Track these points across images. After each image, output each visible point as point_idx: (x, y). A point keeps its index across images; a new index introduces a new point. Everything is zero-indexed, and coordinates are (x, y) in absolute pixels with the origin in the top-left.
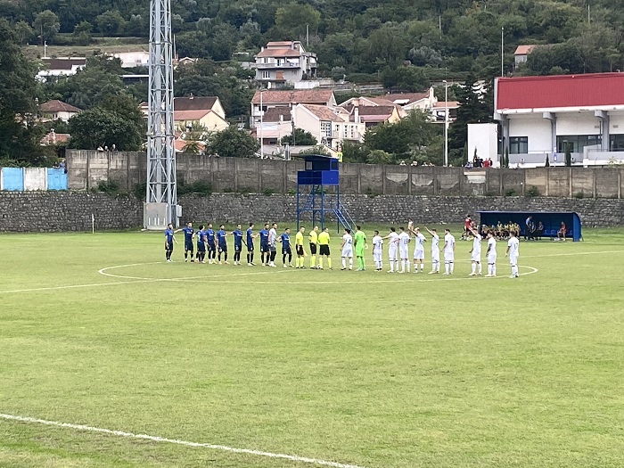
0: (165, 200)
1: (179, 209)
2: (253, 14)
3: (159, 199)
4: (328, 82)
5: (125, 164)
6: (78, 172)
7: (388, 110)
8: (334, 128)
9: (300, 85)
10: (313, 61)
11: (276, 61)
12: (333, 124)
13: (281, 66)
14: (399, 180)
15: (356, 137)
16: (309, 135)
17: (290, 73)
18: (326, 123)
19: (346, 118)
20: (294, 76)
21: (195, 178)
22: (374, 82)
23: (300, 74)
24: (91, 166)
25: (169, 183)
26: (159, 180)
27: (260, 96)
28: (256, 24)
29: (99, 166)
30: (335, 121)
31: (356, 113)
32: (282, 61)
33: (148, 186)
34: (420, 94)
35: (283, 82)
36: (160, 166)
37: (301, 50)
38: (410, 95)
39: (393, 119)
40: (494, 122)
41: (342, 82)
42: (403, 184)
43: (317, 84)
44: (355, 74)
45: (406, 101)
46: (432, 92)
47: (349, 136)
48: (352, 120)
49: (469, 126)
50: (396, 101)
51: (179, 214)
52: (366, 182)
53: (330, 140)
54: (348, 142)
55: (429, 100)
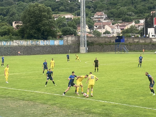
0: (85, 46)
1: (87, 48)
2: (92, 6)
3: (83, 46)
4: (110, 20)
5: (75, 39)
6: (65, 41)
7: (125, 26)
8: (114, 30)
9: (104, 21)
10: (106, 16)
11: (98, 16)
12: (114, 29)
13: (99, 17)
14: (137, 41)
15: (119, 32)
16: (109, 32)
17: (101, 19)
18: (112, 29)
19: (117, 28)
20: (102, 19)
21: (90, 41)
22: (120, 20)
23: (104, 19)
24: (68, 39)
25: (85, 43)
26: (83, 42)
27: (95, 24)
28: (93, 8)
29: (70, 39)
30: (114, 28)
31: (119, 27)
32: (100, 16)
33: (81, 43)
34: (131, 22)
35: (100, 21)
36: (83, 39)
37: (104, 14)
38: (128, 23)
39: (126, 28)
40: (153, 27)
41: (113, 20)
42: (138, 42)
43: (107, 21)
44: (115, 18)
45: (128, 24)
46: (134, 22)
47: (117, 32)
48: (118, 28)
49: (148, 29)
50: (126, 24)
51: (87, 49)
52: (129, 42)
53: (113, 33)
54: (117, 33)
55: (133, 24)
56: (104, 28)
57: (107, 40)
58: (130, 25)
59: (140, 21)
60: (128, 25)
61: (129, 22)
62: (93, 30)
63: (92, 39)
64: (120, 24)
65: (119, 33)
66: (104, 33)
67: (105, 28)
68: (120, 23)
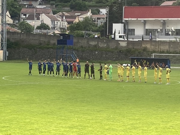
0: (2, 49)
1: (7, 52)
4: (49, 6)
7: (75, 17)
9: (38, 7)
12: (56, 22)
14: (93, 44)
15: (64, 27)
16: (48, 26)
18: (53, 21)
19: (60, 20)
20: (36, 3)
21: (13, 41)
22: (66, 6)
25: (4, 43)
27: (23, 10)
30: (56, 20)
31: (64, 18)
34: (85, 12)
35: (32, 5)
39: (76, 21)
40: (122, 23)
41: (54, 6)
42: (95, 46)
43: (45, 7)
44: (59, 3)
45: (79, 14)
46: (90, 11)
47: (61, 27)
48: (62, 21)
49: (113, 24)
50: (76, 14)
51: (7, 55)
52: (81, 45)
53: (54, 28)
54: (61, 29)
55: (89, 14)
56: (38, 19)
57: (42, 41)
58: (84, 16)
59: (101, 10)
60: (80, 16)
61: (82, 11)
62: (19, 22)
63: (16, 36)
64: (66, 14)
65: (64, 29)
66: (38, 28)
67: (41, 19)
68: (67, 12)
